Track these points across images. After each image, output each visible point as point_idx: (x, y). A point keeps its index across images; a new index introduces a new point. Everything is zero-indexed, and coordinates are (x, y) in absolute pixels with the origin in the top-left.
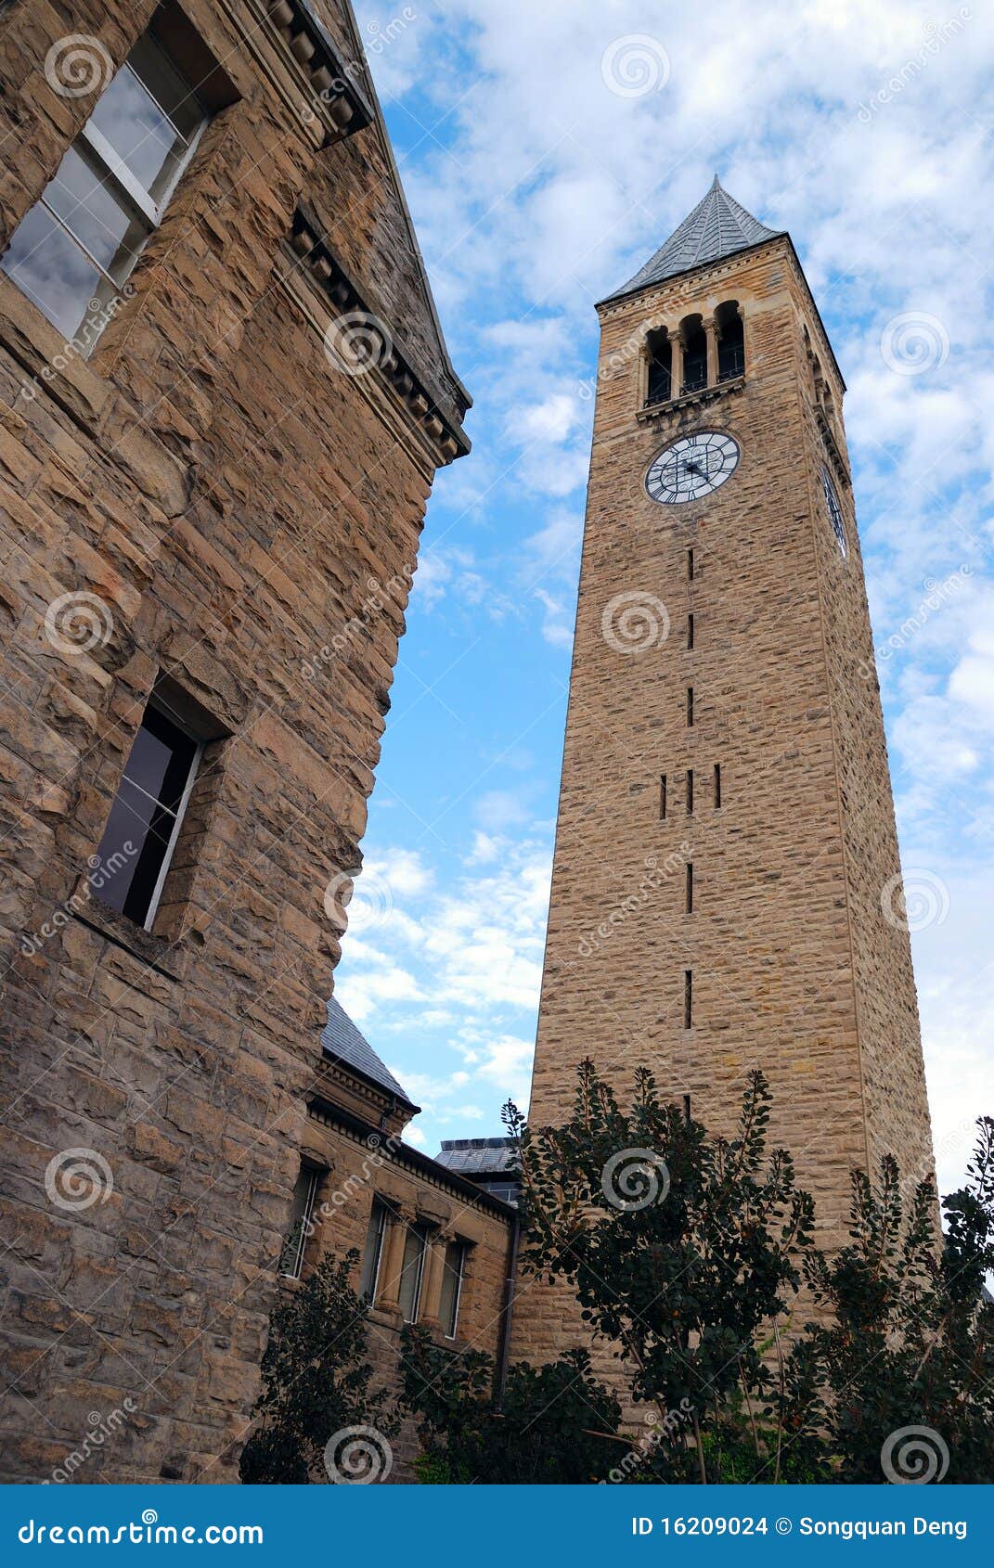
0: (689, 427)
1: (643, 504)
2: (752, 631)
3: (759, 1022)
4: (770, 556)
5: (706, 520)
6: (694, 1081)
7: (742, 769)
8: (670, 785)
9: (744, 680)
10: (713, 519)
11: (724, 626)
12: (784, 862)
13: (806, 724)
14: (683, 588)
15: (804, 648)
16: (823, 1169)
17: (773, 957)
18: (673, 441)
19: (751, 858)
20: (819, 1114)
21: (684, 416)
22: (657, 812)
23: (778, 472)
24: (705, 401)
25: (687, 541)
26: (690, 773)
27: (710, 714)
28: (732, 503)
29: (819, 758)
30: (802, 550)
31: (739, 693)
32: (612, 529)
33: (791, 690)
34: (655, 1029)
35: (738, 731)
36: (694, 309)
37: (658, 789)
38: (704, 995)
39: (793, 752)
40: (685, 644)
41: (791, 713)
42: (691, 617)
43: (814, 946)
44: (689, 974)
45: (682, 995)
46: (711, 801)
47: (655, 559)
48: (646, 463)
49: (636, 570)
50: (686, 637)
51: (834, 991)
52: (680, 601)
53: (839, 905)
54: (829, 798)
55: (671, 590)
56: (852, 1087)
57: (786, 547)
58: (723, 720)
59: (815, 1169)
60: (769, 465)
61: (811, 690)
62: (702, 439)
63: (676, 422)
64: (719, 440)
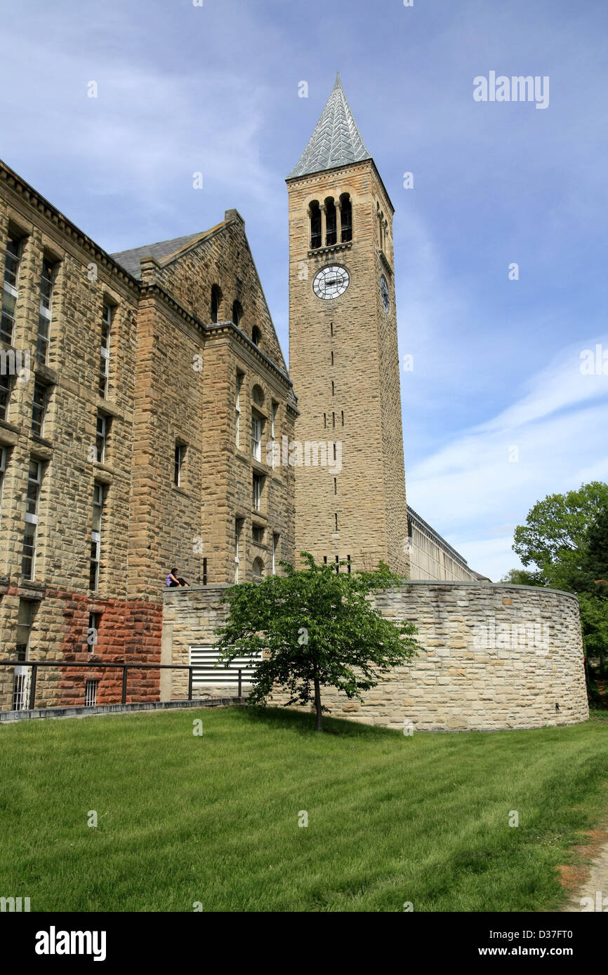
0: (330, 262)
1: (313, 298)
2: (354, 362)
3: (357, 493)
4: (361, 331)
5: (337, 310)
6: (338, 509)
7: (350, 413)
8: (327, 417)
9: (351, 381)
10: (339, 310)
11: (344, 358)
12: (363, 446)
13: (371, 399)
14: (329, 340)
15: (371, 371)
16: (374, 532)
17: (360, 475)
18: (323, 268)
19: (353, 444)
20: (372, 519)
21: (327, 255)
22: (323, 426)
23: (364, 292)
24: (336, 251)
25: (330, 319)
26: (333, 413)
27: (340, 392)
28: (347, 304)
29: (375, 412)
30: (372, 330)
31: (349, 385)
32: (300, 308)
33: (367, 386)
34: (326, 495)
35: (349, 400)
36: (330, 193)
37: (323, 418)
38: (340, 485)
39: (366, 409)
40: (330, 364)
41: (367, 395)
42: (332, 353)
43: (372, 472)
44: (335, 479)
45: (334, 485)
46: (341, 424)
47: (318, 325)
48: (313, 277)
49: (311, 329)
50: (331, 361)
51: (377, 485)
52: (328, 345)
53: (379, 460)
54: (377, 426)
55: (325, 340)
56: (382, 511)
57: (367, 327)
58: (344, 395)
59: (371, 533)
60: (361, 288)
61: (374, 387)
62: (335, 269)
63: (324, 257)
64: (342, 271)
